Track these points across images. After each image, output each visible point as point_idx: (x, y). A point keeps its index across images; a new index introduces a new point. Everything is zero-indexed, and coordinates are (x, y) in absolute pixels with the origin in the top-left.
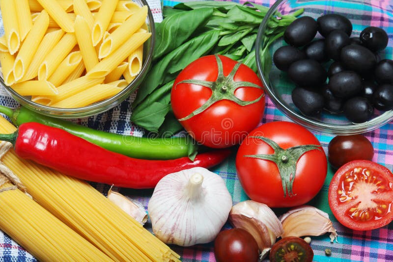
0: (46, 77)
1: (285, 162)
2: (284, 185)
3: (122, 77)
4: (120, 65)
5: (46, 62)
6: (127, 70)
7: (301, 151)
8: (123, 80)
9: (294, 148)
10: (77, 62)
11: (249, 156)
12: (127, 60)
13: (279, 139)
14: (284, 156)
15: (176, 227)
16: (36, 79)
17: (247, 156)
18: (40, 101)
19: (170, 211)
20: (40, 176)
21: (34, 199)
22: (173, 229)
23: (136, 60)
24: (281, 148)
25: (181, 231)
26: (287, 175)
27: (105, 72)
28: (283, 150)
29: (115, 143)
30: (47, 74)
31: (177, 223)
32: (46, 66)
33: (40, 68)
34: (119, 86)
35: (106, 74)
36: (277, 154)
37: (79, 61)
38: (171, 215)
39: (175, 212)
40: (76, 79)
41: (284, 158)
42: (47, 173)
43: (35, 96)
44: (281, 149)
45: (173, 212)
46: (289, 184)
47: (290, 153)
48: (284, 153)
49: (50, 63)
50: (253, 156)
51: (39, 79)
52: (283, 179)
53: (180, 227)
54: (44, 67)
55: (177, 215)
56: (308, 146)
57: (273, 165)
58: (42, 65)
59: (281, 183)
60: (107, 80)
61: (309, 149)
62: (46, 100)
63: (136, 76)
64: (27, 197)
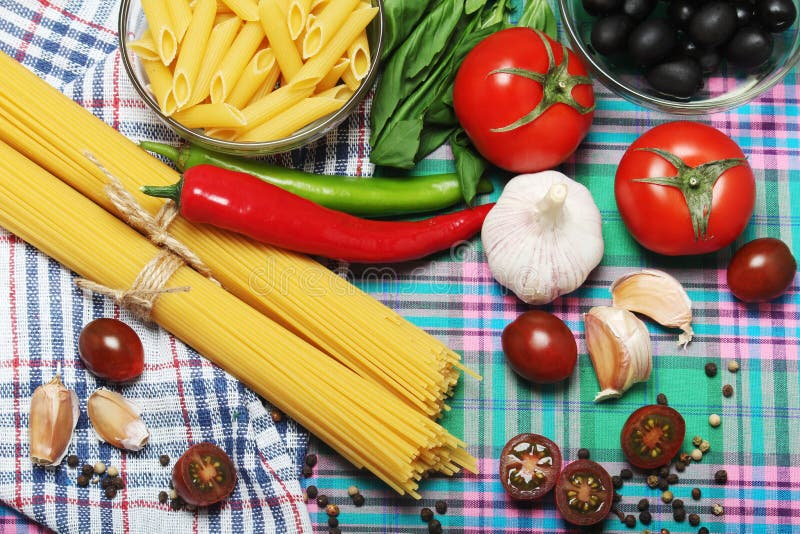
0: (225, 97)
1: (695, 188)
2: (695, 223)
3: (341, 82)
4: (337, 64)
5: (220, 73)
6: (348, 69)
7: (718, 169)
8: (342, 86)
9: (708, 165)
10: (268, 66)
11: (639, 180)
12: (346, 55)
13: (683, 151)
14: (693, 179)
15: (556, 271)
16: (208, 100)
17: (636, 180)
18: (219, 133)
19: (537, 256)
20: (227, 247)
21: (223, 287)
22: (554, 277)
23: (360, 53)
24: (687, 165)
25: (566, 273)
26: (699, 208)
27: (315, 79)
28: (691, 169)
29: (342, 195)
30: (224, 92)
31: (556, 266)
32: (222, 78)
33: (212, 83)
34: (337, 97)
35: (317, 82)
36: (683, 175)
37: (272, 64)
38: (540, 262)
39: (544, 254)
40: (267, 94)
41: (694, 182)
42: (237, 242)
43: (210, 129)
44: (687, 167)
45: (541, 257)
46: (702, 222)
47: (702, 172)
48: (691, 173)
49: (226, 74)
50: (644, 180)
51: (212, 99)
52: (693, 214)
53: (562, 270)
54: (219, 80)
55: (549, 257)
56: (729, 161)
57: (676, 194)
58: (215, 78)
59: (690, 221)
60: (319, 90)
61: (730, 165)
62: (228, 132)
63: (363, 80)
64: (213, 285)
